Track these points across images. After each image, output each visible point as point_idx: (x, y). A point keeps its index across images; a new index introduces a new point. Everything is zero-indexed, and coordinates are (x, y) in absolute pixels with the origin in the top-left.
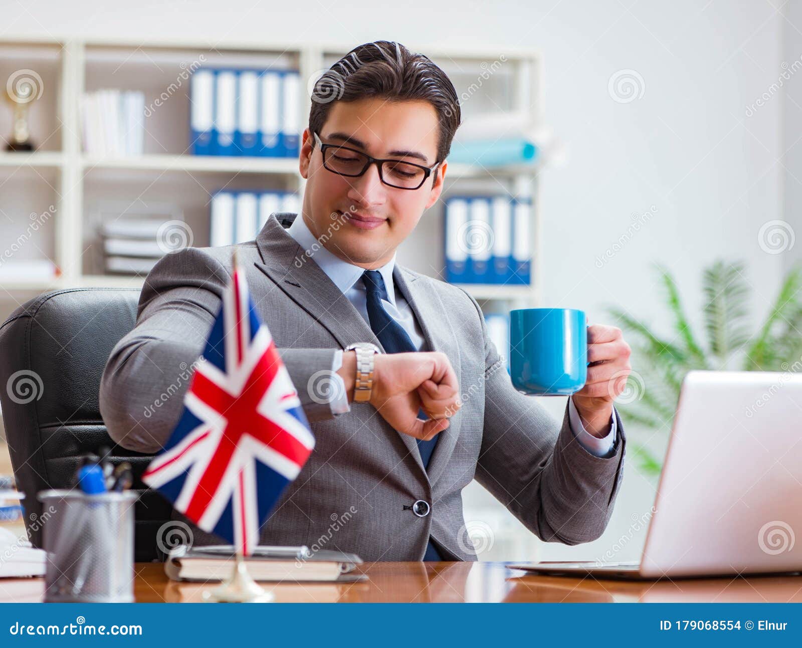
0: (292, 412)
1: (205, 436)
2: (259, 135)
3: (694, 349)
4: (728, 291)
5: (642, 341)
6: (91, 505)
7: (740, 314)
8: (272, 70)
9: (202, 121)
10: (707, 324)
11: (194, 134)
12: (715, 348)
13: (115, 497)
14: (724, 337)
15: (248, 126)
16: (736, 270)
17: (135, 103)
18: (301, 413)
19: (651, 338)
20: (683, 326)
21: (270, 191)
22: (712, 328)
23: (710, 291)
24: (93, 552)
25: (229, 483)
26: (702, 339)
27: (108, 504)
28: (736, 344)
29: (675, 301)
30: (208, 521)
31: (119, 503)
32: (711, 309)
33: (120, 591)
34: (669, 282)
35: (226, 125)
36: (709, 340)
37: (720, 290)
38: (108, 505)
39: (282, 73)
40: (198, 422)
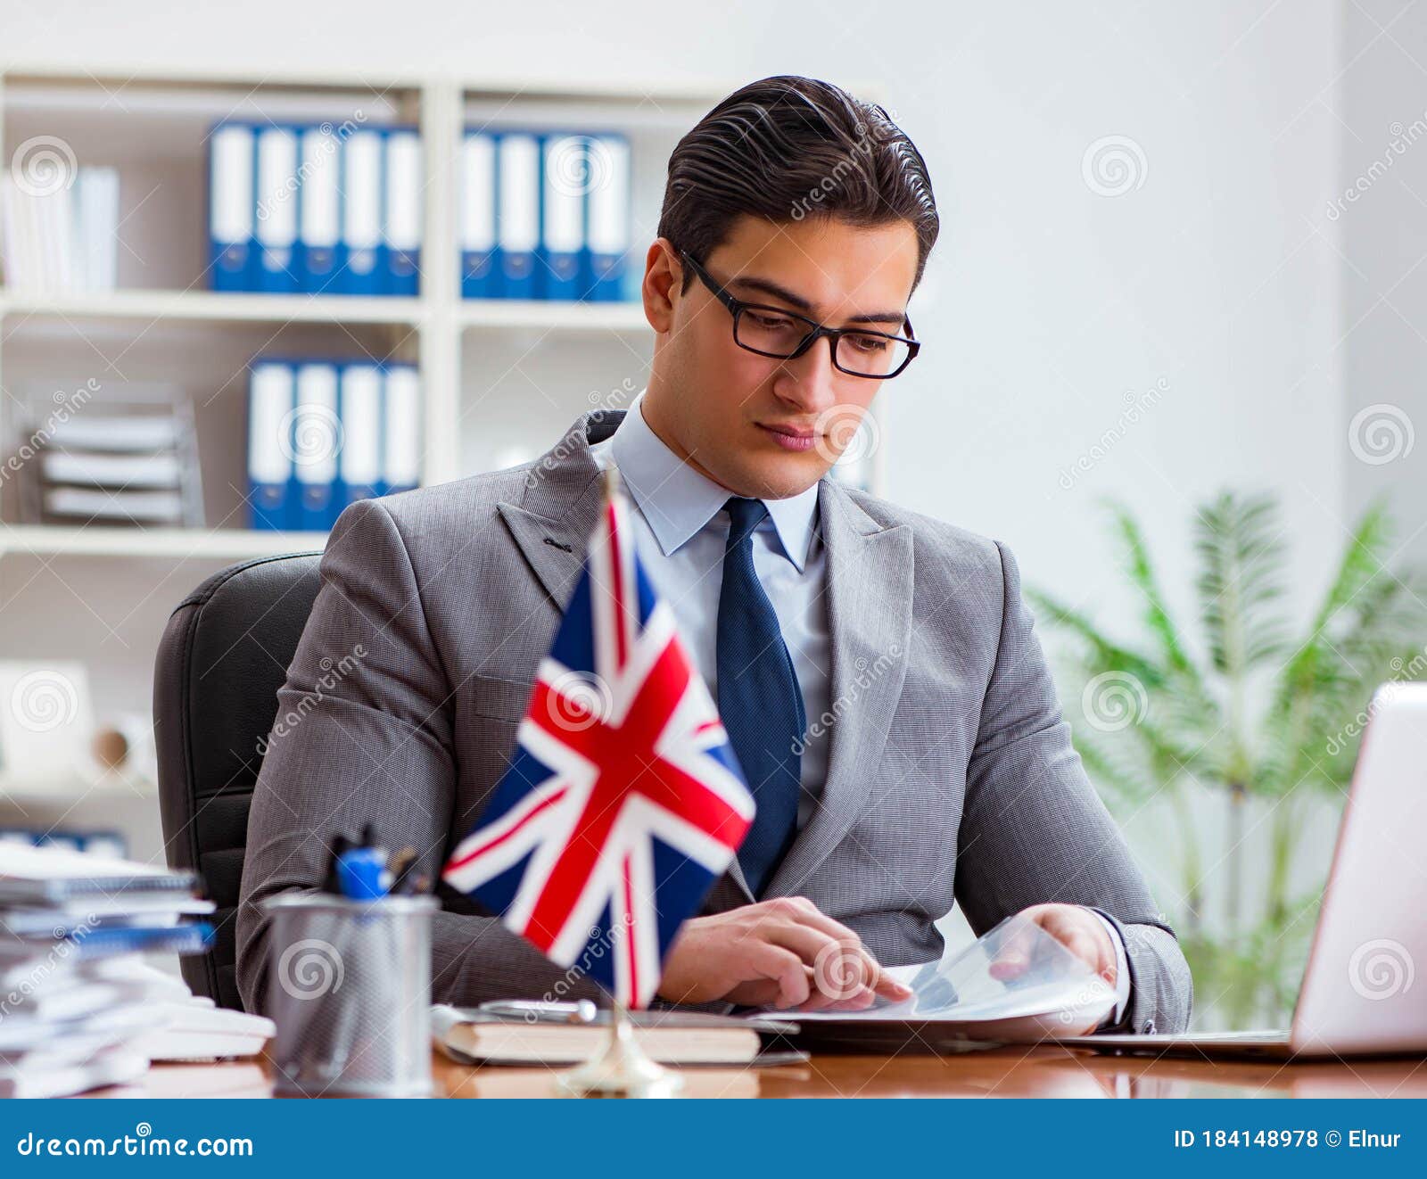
0: (714, 753)
1: (558, 797)
2: (341, 250)
3: (1179, 662)
4: (1244, 553)
5: (1081, 648)
6: (361, 919)
7: (1268, 594)
8: (364, 127)
9: (231, 224)
10: (1204, 612)
11: (214, 248)
12: (1220, 661)
13: (402, 906)
14: (1238, 640)
15: (320, 232)
16: (1259, 510)
17: (102, 189)
18: (728, 755)
19: (1097, 641)
20: (1159, 618)
21: (363, 361)
22: (1214, 620)
23: (1210, 550)
24: (360, 1006)
25: (604, 880)
26: (1195, 645)
27: (388, 917)
28: (1263, 653)
29: (1142, 570)
30: (566, 948)
31: (410, 916)
32: (1211, 584)
33: (412, 1075)
34: (1130, 530)
35: (277, 231)
36: (1208, 643)
37: (1228, 547)
38: (389, 920)
39: (385, 132)
40: (544, 773)
